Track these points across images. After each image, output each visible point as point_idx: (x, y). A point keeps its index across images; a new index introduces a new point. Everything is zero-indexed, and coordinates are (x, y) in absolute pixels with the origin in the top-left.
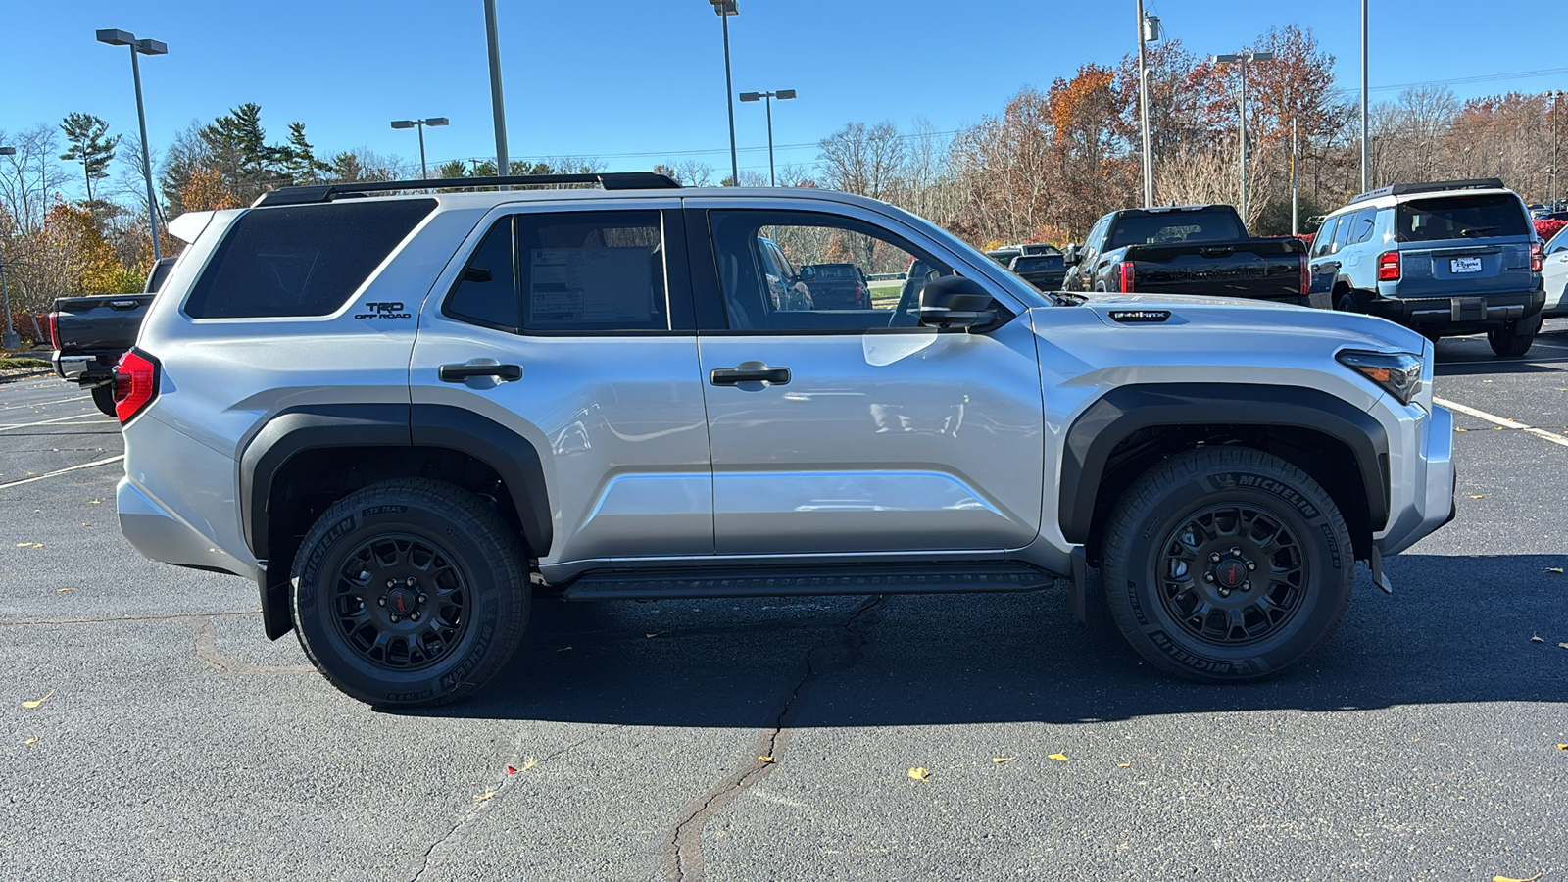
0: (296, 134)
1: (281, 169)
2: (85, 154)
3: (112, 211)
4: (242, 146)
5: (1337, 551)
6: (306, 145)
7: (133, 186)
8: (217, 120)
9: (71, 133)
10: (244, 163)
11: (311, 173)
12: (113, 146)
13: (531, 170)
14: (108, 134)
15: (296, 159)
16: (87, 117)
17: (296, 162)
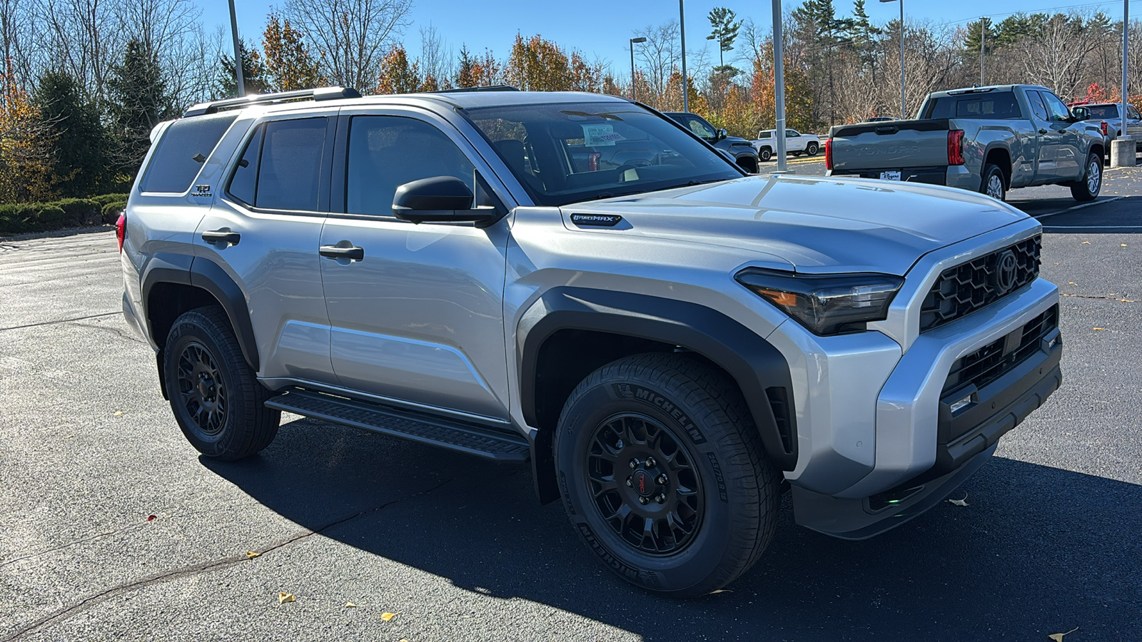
0: (859, 8)
1: (846, 35)
2: (721, 35)
3: (734, 72)
4: (819, 20)
5: (723, 483)
6: (865, 16)
7: (747, 54)
8: (804, 3)
9: (713, 22)
10: (820, 33)
11: (867, 37)
12: (737, 28)
13: (1049, 20)
14: (735, 20)
15: (856, 27)
16: (724, 10)
17: (856, 29)
